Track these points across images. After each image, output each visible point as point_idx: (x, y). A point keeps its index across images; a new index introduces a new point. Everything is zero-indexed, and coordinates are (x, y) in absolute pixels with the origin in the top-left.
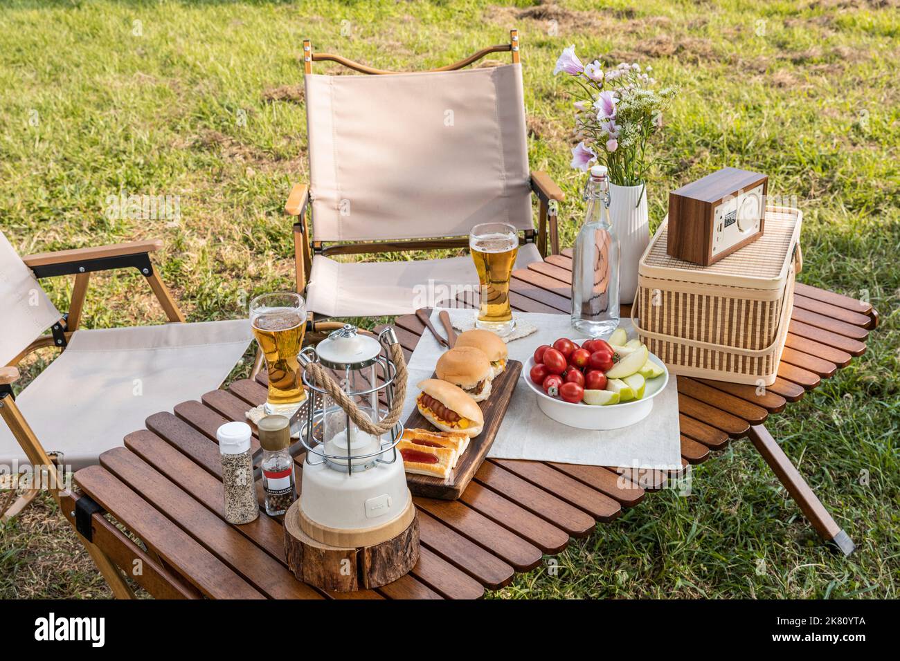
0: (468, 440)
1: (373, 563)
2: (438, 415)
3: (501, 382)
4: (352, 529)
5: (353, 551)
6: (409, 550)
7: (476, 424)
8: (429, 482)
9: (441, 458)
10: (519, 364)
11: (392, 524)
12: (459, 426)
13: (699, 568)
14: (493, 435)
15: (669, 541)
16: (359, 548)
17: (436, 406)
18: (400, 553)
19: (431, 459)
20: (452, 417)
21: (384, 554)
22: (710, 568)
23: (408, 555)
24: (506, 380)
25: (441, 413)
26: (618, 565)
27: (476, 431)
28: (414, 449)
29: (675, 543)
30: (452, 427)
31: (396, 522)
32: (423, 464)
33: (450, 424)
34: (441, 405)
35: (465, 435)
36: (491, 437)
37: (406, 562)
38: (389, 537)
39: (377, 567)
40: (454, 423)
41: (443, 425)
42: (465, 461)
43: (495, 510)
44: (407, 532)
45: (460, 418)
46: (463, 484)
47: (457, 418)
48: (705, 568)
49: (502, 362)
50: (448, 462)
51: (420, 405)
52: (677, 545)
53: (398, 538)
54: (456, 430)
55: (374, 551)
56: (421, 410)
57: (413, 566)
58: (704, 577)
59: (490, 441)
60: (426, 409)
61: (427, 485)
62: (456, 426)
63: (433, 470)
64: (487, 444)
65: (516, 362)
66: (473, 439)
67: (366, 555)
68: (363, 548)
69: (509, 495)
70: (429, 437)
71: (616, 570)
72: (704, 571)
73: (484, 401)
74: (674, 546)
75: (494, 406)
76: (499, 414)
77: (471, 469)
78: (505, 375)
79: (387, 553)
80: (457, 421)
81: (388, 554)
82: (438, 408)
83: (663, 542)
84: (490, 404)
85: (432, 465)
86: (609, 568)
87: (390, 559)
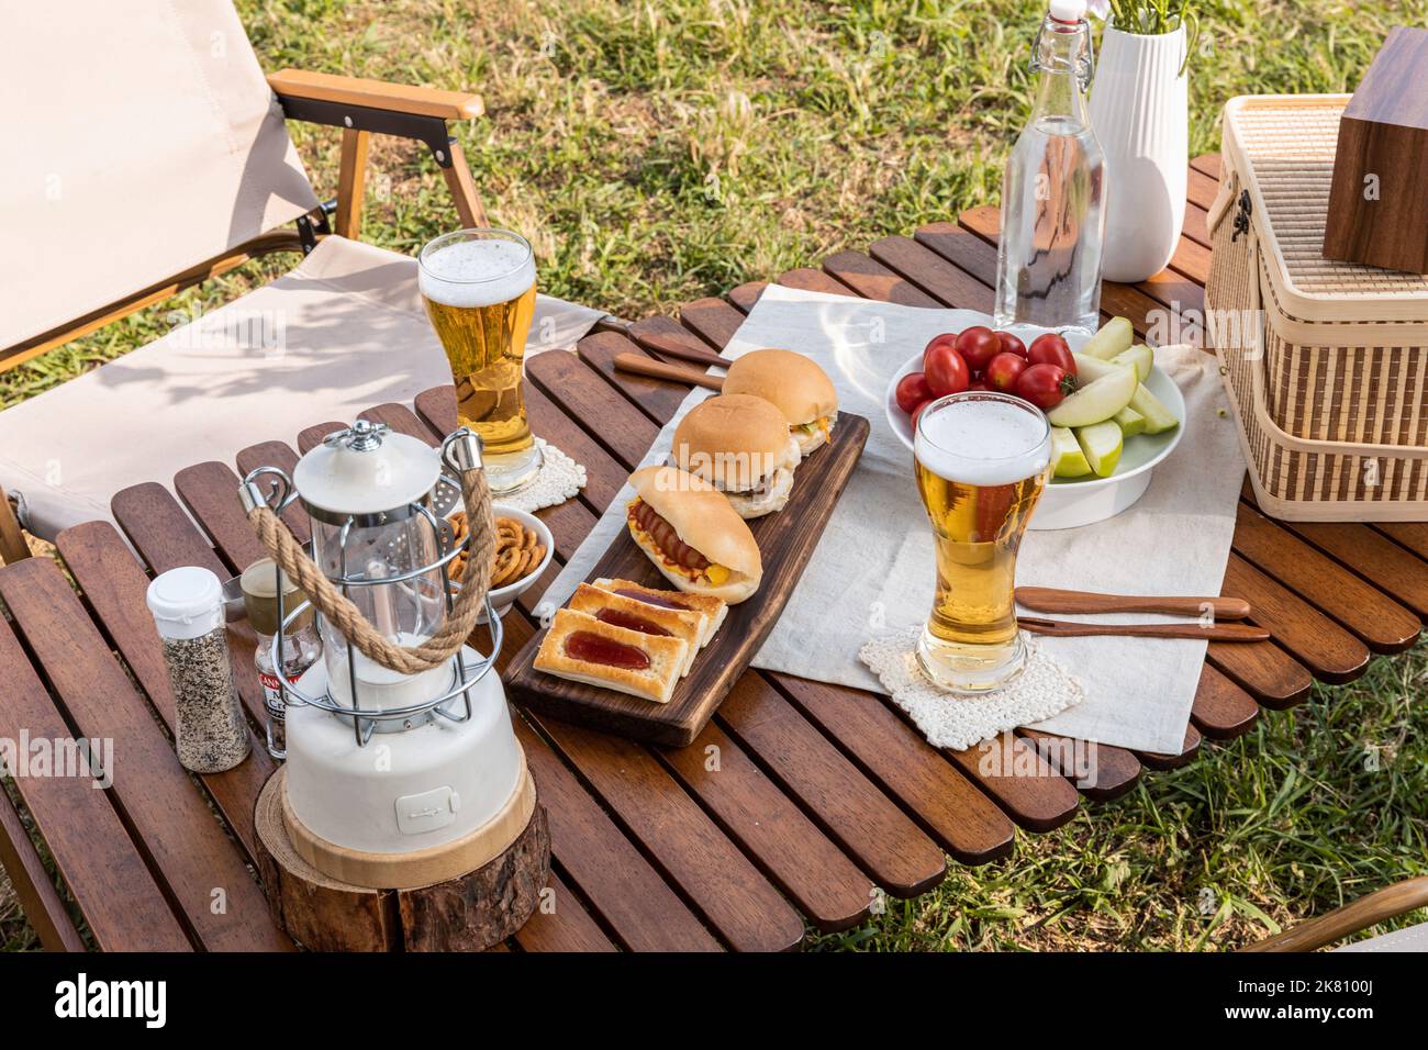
0: (723, 611)
1: (419, 922)
2: (664, 551)
3: (816, 467)
4: (370, 851)
5: (373, 896)
6: (509, 894)
7: (741, 577)
8: (626, 709)
9: (656, 659)
10: (861, 425)
11: (462, 848)
12: (706, 578)
13: (1288, 870)
14: (780, 597)
15: (1232, 805)
16: (387, 891)
17: (662, 531)
18: (481, 904)
19: (635, 659)
20: (692, 560)
21: (441, 908)
22: (1310, 876)
23: (504, 905)
24: (829, 464)
25: (671, 548)
26: (1118, 842)
27: (742, 591)
28: (601, 633)
29: (1245, 811)
30: (693, 580)
31: (470, 844)
32: (617, 670)
33: (688, 574)
34: (672, 530)
35: (717, 600)
36: (776, 604)
37: (499, 919)
38: (456, 872)
39: (428, 929)
40: (697, 572)
41: (675, 574)
42: (712, 661)
43: (738, 804)
44: (503, 859)
45: (710, 564)
46: (696, 718)
47: (703, 562)
48: (1301, 874)
49: (823, 423)
50: (669, 669)
51: (633, 524)
52: (1249, 815)
53: (475, 877)
54: (699, 588)
55: (418, 899)
56: (634, 533)
57: (518, 926)
58: (1295, 892)
59: (772, 612)
60: (643, 534)
61: (622, 716)
62: (701, 580)
63: (636, 685)
64: (765, 620)
65: (858, 419)
66: (734, 609)
67: (403, 905)
68: (395, 890)
69: (779, 771)
70: (636, 607)
71: (1108, 854)
72: (1297, 879)
73: (774, 513)
74: (1243, 818)
75: (794, 528)
76: (801, 546)
77: (721, 681)
78: (827, 452)
79: (448, 903)
80: (704, 569)
81: (452, 906)
82: (666, 538)
83: (1221, 806)
84: (787, 521)
85: (635, 673)
86: (1096, 848)
87: (456, 916)
